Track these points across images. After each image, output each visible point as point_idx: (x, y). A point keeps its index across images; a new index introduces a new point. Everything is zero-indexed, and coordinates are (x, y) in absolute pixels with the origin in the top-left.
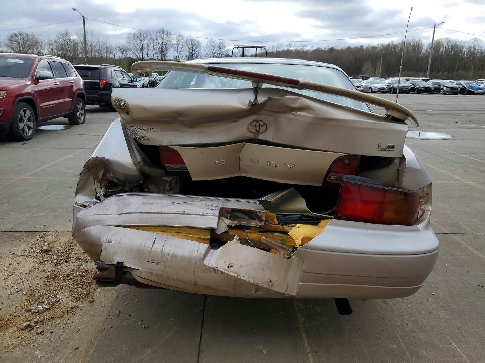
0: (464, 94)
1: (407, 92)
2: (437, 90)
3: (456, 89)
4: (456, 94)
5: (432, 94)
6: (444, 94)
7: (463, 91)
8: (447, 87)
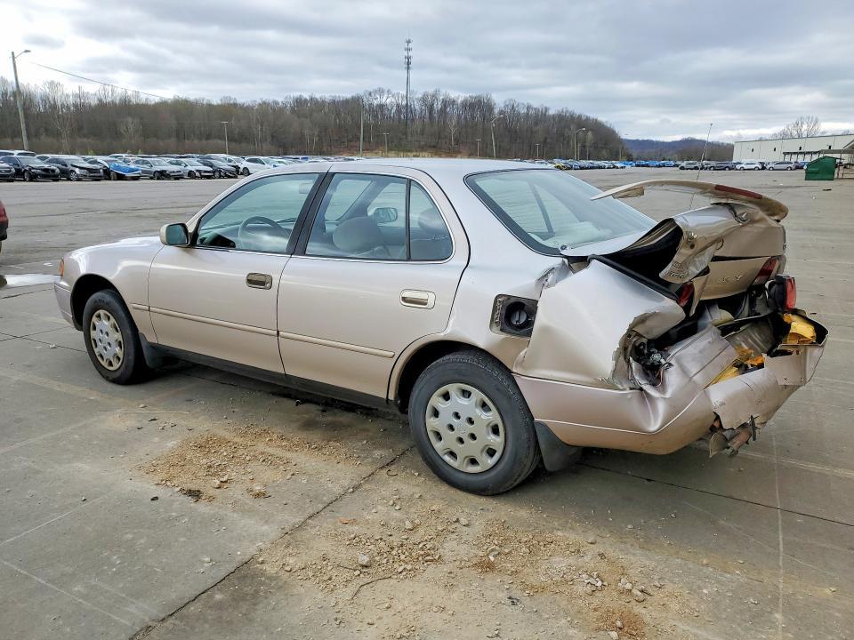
0: (110, 179)
1: (10, 178)
2: (65, 174)
3: (96, 171)
4: (97, 179)
5: (57, 180)
6: (79, 180)
7: (107, 175)
8: (81, 168)
